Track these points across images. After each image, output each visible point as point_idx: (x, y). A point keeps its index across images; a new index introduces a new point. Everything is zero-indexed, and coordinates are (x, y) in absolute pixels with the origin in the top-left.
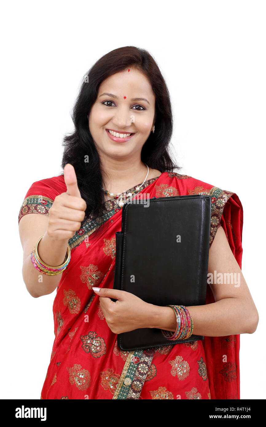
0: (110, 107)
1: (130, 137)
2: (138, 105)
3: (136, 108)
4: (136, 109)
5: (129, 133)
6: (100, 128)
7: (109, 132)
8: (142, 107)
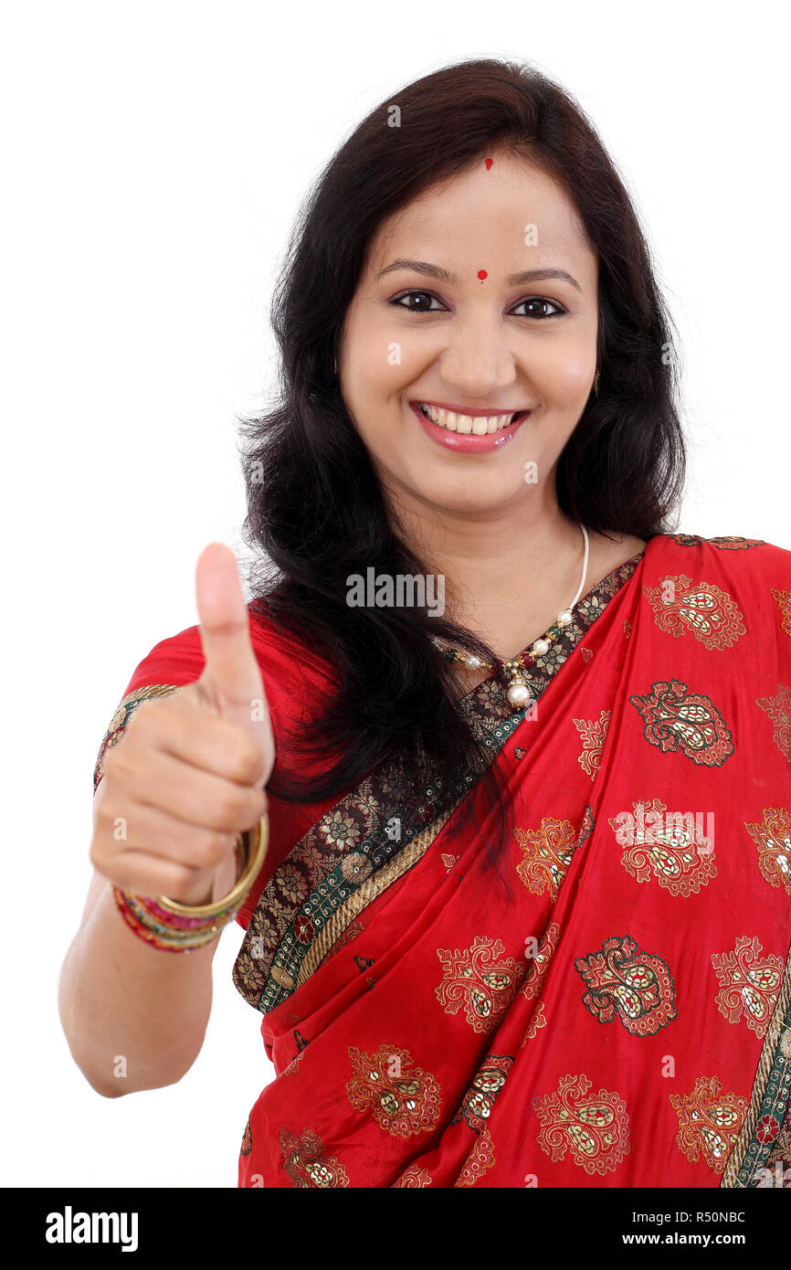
0: (426, 314)
1: (513, 426)
2: (533, 297)
3: (527, 308)
4: (529, 313)
5: (507, 412)
6: (388, 399)
7: (425, 413)
8: (554, 306)
